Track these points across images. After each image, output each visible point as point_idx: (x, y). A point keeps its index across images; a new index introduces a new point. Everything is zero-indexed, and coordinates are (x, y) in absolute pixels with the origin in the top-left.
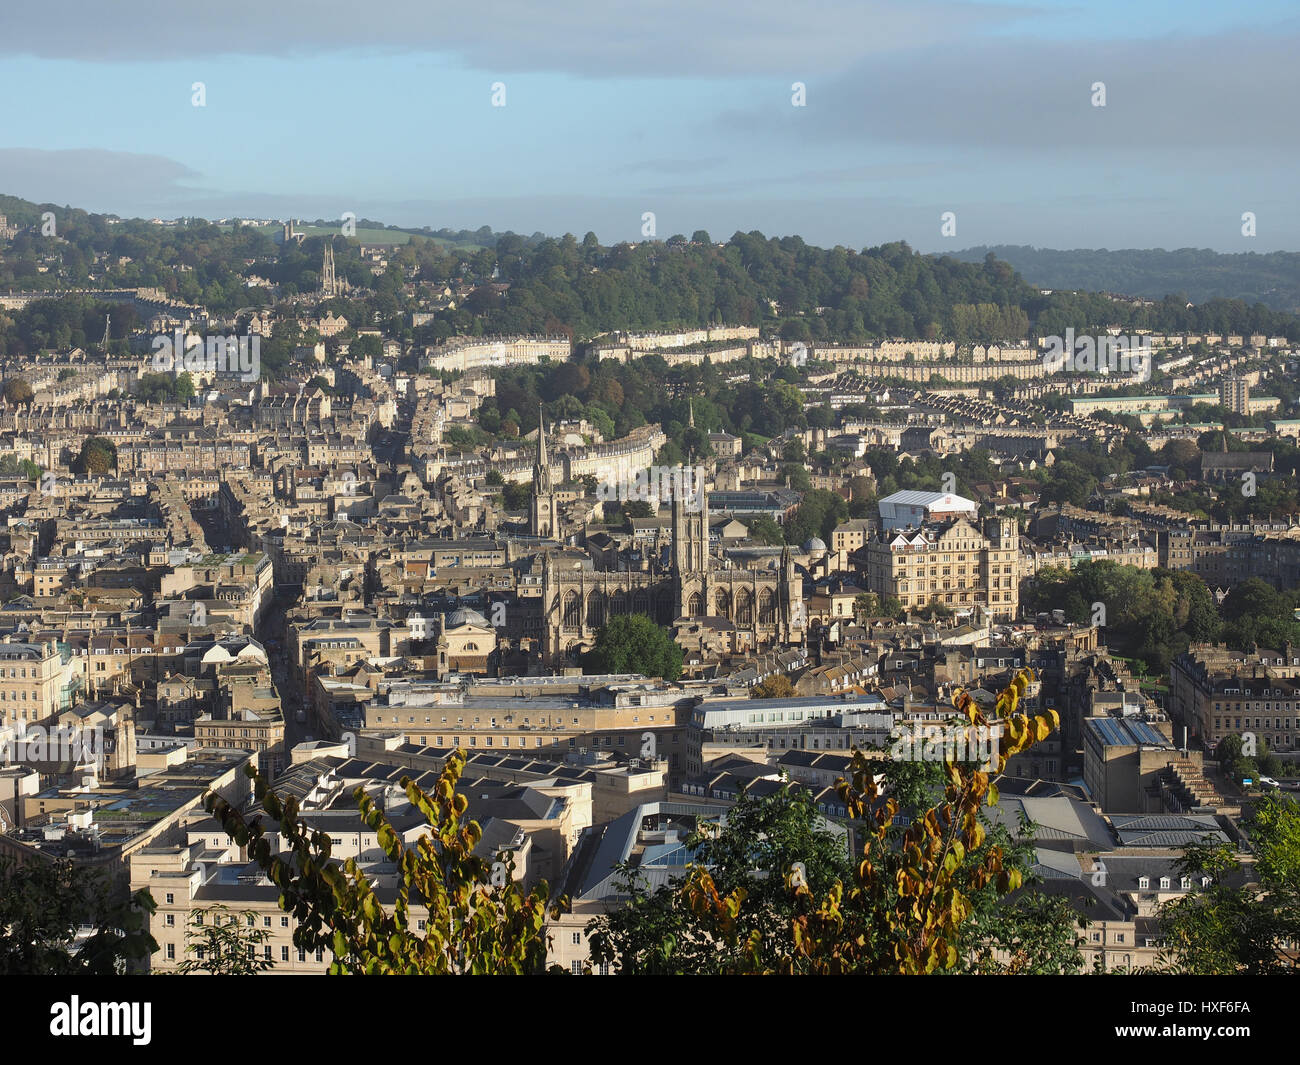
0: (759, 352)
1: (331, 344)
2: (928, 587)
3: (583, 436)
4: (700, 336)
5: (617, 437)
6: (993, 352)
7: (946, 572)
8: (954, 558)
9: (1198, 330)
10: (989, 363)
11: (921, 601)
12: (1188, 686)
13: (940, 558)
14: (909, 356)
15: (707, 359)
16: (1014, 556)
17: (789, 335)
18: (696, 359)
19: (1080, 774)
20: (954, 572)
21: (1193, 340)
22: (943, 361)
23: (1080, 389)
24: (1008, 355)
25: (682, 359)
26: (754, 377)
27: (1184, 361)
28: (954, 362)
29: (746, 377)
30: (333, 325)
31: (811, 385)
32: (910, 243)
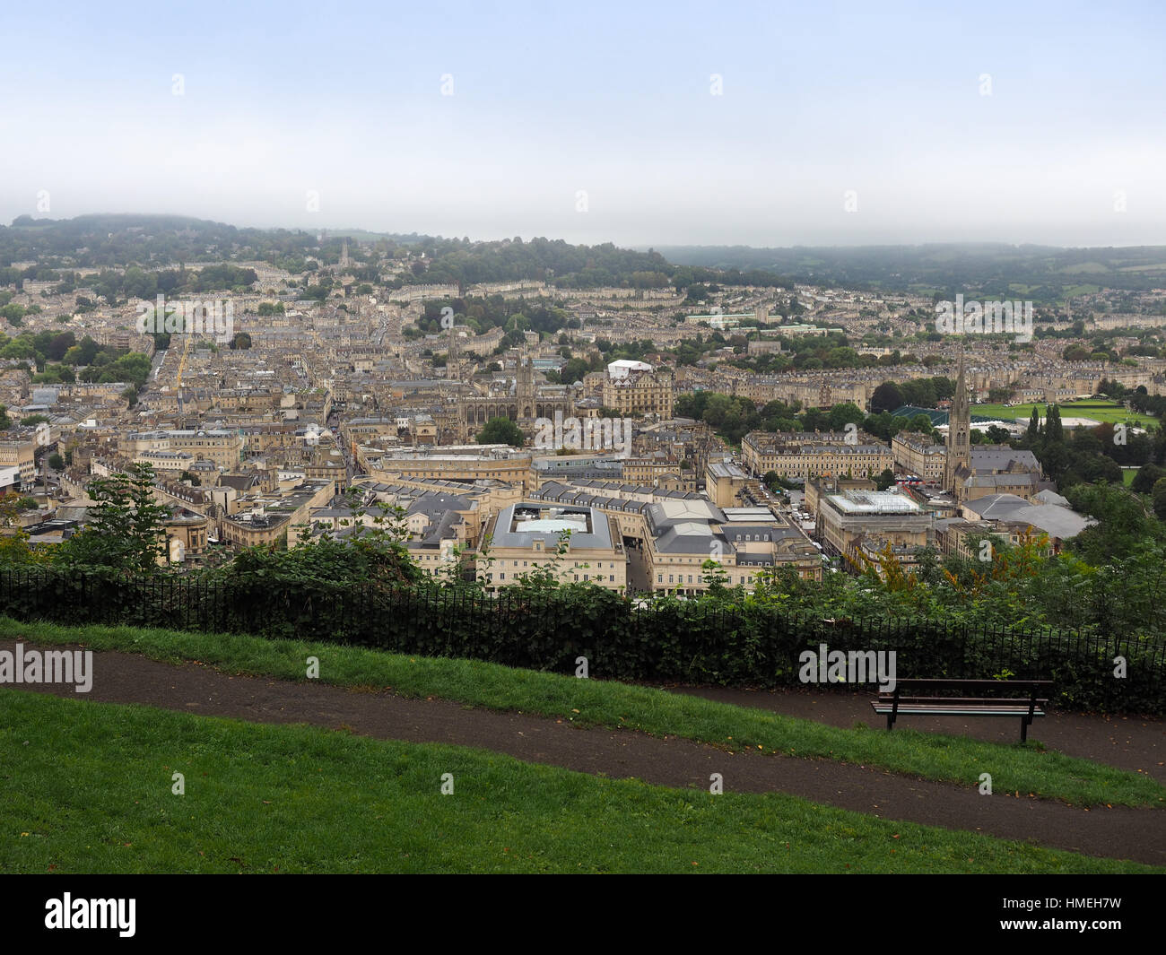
0: (545, 294)
1: (348, 289)
2: (630, 404)
3: (467, 332)
4: (518, 286)
5: (481, 332)
6: (653, 294)
7: (639, 396)
8: (642, 391)
9: (746, 284)
10: (650, 299)
11: (628, 410)
12: (751, 450)
13: (636, 391)
14: (614, 296)
15: (522, 296)
16: (669, 390)
17: (560, 286)
18: (517, 297)
19: (705, 488)
20: (642, 397)
21: (743, 289)
22: (629, 298)
23: (692, 312)
24: (659, 296)
25: (510, 297)
26: (543, 306)
27: (739, 299)
28: (634, 298)
29: (540, 305)
30: (349, 280)
31: (570, 309)
32: (614, 244)
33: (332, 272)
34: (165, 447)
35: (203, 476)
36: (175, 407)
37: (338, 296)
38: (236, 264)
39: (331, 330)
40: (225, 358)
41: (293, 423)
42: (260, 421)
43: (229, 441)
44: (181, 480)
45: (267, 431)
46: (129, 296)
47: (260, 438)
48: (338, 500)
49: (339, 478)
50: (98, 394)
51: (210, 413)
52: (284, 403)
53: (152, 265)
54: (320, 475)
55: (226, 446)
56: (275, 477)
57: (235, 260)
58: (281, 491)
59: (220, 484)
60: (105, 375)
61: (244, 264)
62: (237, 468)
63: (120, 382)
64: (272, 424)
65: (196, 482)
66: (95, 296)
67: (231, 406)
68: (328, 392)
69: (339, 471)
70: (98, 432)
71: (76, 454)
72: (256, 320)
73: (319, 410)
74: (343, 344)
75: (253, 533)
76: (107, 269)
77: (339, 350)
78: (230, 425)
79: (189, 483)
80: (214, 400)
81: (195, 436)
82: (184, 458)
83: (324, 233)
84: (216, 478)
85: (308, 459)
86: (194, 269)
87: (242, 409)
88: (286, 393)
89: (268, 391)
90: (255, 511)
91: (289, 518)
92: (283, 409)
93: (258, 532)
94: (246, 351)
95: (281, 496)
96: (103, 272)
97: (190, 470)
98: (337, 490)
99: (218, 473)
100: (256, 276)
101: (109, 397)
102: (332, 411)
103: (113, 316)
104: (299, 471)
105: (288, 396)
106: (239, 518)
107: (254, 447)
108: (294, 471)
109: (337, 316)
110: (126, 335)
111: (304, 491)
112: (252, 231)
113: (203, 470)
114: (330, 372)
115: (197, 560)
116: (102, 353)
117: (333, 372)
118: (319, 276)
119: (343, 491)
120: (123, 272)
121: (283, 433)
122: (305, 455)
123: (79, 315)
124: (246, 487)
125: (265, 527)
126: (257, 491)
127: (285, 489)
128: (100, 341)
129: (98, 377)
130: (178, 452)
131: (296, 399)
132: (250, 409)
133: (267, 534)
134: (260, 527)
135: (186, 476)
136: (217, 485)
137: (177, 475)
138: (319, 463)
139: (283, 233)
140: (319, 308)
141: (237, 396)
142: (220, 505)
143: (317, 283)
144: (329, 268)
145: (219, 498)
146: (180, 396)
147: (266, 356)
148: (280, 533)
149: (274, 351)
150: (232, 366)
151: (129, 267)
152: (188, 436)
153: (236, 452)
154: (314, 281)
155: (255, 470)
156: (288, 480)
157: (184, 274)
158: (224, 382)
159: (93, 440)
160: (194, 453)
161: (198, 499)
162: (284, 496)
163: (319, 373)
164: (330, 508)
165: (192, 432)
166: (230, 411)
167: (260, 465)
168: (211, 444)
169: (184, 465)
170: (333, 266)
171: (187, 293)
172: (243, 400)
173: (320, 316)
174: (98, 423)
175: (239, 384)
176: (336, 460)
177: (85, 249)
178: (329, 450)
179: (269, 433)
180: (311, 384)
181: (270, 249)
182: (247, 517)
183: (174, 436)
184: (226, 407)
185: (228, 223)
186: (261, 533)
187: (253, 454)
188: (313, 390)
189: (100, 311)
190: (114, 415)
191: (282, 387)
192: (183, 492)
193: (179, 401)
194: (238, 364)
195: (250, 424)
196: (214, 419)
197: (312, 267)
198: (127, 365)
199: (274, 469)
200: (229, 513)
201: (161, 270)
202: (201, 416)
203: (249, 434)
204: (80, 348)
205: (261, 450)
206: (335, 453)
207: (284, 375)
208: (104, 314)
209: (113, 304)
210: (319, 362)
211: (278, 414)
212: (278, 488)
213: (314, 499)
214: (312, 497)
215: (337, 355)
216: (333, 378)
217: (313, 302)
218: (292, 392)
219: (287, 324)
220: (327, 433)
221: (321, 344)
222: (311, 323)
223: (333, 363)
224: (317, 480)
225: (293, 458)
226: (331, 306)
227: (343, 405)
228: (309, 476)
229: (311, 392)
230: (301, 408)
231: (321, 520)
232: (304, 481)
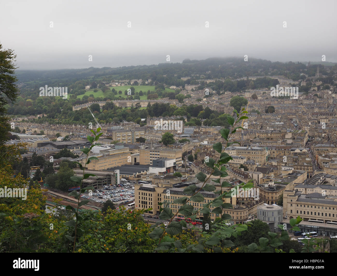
1: (319, 87)
30: (319, 83)
33: (312, 80)
34: (234, 154)
35: (249, 167)
36: (240, 137)
37: (314, 90)
38: (270, 77)
39: (310, 105)
40: (263, 117)
41: (290, 145)
42: (276, 144)
43: (261, 152)
44: (240, 168)
45: (278, 148)
46: (225, 91)
47: (275, 151)
48: (308, 181)
49: (309, 171)
50: (210, 131)
51: (255, 140)
52: (287, 137)
53: (236, 78)
54: (301, 169)
55: (260, 154)
56: (280, 169)
57: (270, 75)
58: (283, 175)
59: (256, 170)
60: (213, 123)
61: (274, 77)
62: (264, 164)
63: (219, 126)
64: (281, 145)
65: (246, 169)
66: (212, 91)
67: (264, 137)
68: (307, 132)
69: (309, 168)
70: (208, 146)
71: (199, 155)
72: (277, 101)
73: (302, 140)
74: (315, 111)
75: (268, 193)
76: (218, 80)
77: (313, 114)
78: (263, 145)
79: (243, 170)
80: (257, 135)
81: (247, 149)
82: (242, 158)
83: (309, 63)
84: (255, 168)
85: (296, 161)
86: (253, 79)
87: (268, 139)
88: (288, 132)
89: (280, 131)
90: (270, 183)
91: (285, 187)
92: (286, 139)
93: (270, 193)
94: (272, 114)
95: (282, 177)
96: (216, 81)
97: (244, 164)
98: (308, 176)
99: (256, 166)
100: (278, 81)
101: (214, 132)
102: (309, 141)
103: (219, 99)
104: (291, 167)
105: (289, 133)
106: (263, 186)
107: (272, 156)
108: (289, 167)
109: (313, 99)
110: (223, 106)
111: (293, 176)
112: (278, 63)
113: (250, 164)
114: (308, 124)
115: (243, 203)
116: (213, 114)
117: (310, 124)
118: (306, 81)
119: (311, 177)
120: (223, 81)
121: (285, 149)
122: (294, 160)
123: (205, 99)
124: (267, 173)
125: (274, 191)
126: (272, 175)
127: (284, 174)
128: (212, 109)
129: (210, 124)
130: (240, 156)
131: (292, 135)
132: (272, 139)
133: (275, 194)
134: (272, 190)
135: (242, 166)
136: (255, 171)
137: (239, 166)
138: (300, 163)
139: (291, 63)
140: (305, 96)
141: (267, 133)
142: (255, 180)
143: (305, 85)
144: (310, 78)
145: (255, 176)
146: (243, 132)
147: (281, 116)
148: (280, 194)
149: (284, 114)
150: (266, 120)
151: (226, 79)
152: (244, 149)
153: (264, 157)
154: (304, 84)
155: (272, 165)
156: (286, 170)
157: (248, 81)
158: (262, 127)
159: (206, 150)
160: (246, 156)
161: (246, 177)
162: (283, 177)
163: (303, 124)
164: (304, 184)
165: (246, 148)
166: (263, 139)
167: (274, 163)
168: (254, 153)
169: (242, 162)
170: (313, 77)
171: (249, 89)
172: (269, 135)
173: (305, 99)
174: (208, 143)
175: (268, 128)
176: (309, 162)
177: (209, 71)
178: (305, 158)
179: (279, 150)
180: (300, 129)
181: (285, 71)
182: (266, 186)
183: (238, 149)
184: (262, 137)
185: (268, 60)
186: (272, 193)
187: (272, 158)
188: (300, 131)
189: (213, 97)
190: (216, 139)
191: (286, 129)
192: (240, 173)
193: (242, 134)
194: (268, 119)
195: (271, 145)
196: (256, 143)
197: (303, 78)
198: (221, 119)
199: (280, 165)
200: (259, 183)
201: (239, 80)
202: (251, 141)
203: (270, 149)
204: (204, 112)
205: (275, 157)
206: (308, 159)
207: (288, 124)
208: (215, 98)
209: (219, 94)
210: (304, 119)
211: (284, 141)
212: (281, 174)
213: (297, 179)
214: (296, 179)
215: (312, 116)
216: (310, 126)
217: (303, 93)
218: (291, 132)
219: (291, 102)
220: (305, 150)
221: (305, 111)
222: (301, 102)
223: (310, 119)
224: (299, 171)
225: (289, 161)
226: (311, 94)
227: (314, 138)
228: (296, 169)
229: (299, 132)
230: (294, 139)
231: (299, 189)
232: (293, 171)
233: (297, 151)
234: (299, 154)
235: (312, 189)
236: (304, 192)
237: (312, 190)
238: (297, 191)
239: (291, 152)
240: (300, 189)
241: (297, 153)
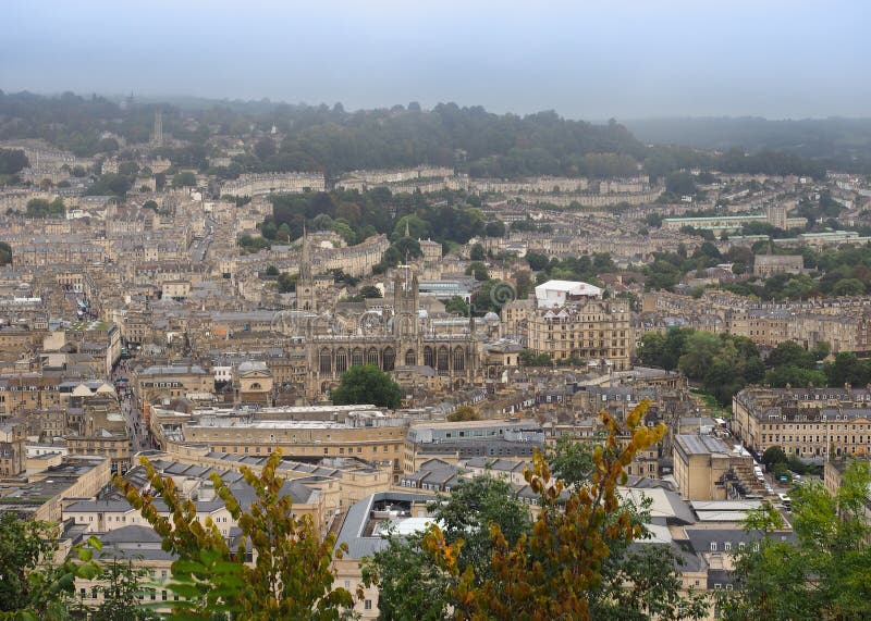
0: (453, 185)
1: (160, 179)
2: (569, 346)
3: (333, 242)
4: (413, 175)
5: (355, 241)
6: (614, 186)
7: (581, 335)
10: (611, 194)
11: (564, 356)
12: (745, 415)
13: (577, 326)
14: (557, 189)
15: (418, 190)
16: (628, 326)
17: (475, 174)
18: (411, 190)
19: (670, 472)
20: (586, 335)
21: (750, 179)
22: (579, 191)
24: (623, 189)
25: (400, 190)
26: (450, 203)
27: (744, 193)
28: (586, 193)
29: (445, 203)
30: (161, 166)
31: (489, 208)
32: (557, 112)
33: (139, 154)
37: (145, 189)
39: (131, 238)
41: (58, 374)
42: (11, 370)
45: (19, 385)
47: (7, 395)
48: (111, 488)
49: (119, 455)
52: (48, 344)
54: (91, 451)
56: (22, 452)
58: (28, 473)
61: (10, 143)
64: (27, 374)
68: (117, 328)
69: (118, 445)
72: (22, 224)
73: (100, 355)
74: (148, 259)
77: (140, 268)
85: (75, 427)
88: (52, 329)
89: (26, 327)
91: (33, 514)
92: (47, 352)
94: (2, 269)
95: (27, 481)
98: (113, 472)
100: (26, 159)
102: (122, 357)
104: (60, 444)
105: (55, 334)
108: (52, 444)
109: (141, 217)
111: (64, 474)
114: (123, 299)
117: (128, 300)
118: (118, 160)
121: (42, 388)
122: (71, 421)
127: (34, 471)
131: (66, 339)
138: (89, 432)
140: (115, 207)
143: (115, 170)
144: (133, 148)
147: (31, 277)
149: (44, 268)
154: (111, 168)
156: (39, 458)
162: (31, 481)
163: (106, 301)
167: (3, 436)
170: (141, 146)
173: (115, 218)
176: (118, 428)
178: (106, 413)
179: (20, 389)
180: (94, 317)
181: (50, 122)
188: (92, 326)
191: (48, 320)
197: (109, 147)
199: (20, 441)
205: (8, 413)
206: (114, 418)
207: (54, 304)
210: (109, 284)
211: (37, 360)
212: (25, 471)
213: (76, 485)
214: (73, 483)
215: (137, 275)
216: (127, 307)
217: (107, 198)
218: (61, 328)
219: (67, 230)
220: (107, 388)
221: (115, 258)
222: (103, 229)
223: (129, 286)
224: (85, 457)
225: (54, 425)
226: (133, 203)
227: (139, 348)
228: (74, 452)
229: (91, 328)
230: (74, 351)
231: (77, 517)
232: (64, 459)
233: (82, 391)
234: (88, 401)
235: (120, 515)
236: (94, 526)
237: (121, 519)
238: (71, 523)
239: (62, 394)
240: (82, 519)
241: (79, 398)
